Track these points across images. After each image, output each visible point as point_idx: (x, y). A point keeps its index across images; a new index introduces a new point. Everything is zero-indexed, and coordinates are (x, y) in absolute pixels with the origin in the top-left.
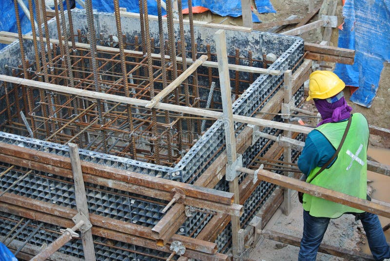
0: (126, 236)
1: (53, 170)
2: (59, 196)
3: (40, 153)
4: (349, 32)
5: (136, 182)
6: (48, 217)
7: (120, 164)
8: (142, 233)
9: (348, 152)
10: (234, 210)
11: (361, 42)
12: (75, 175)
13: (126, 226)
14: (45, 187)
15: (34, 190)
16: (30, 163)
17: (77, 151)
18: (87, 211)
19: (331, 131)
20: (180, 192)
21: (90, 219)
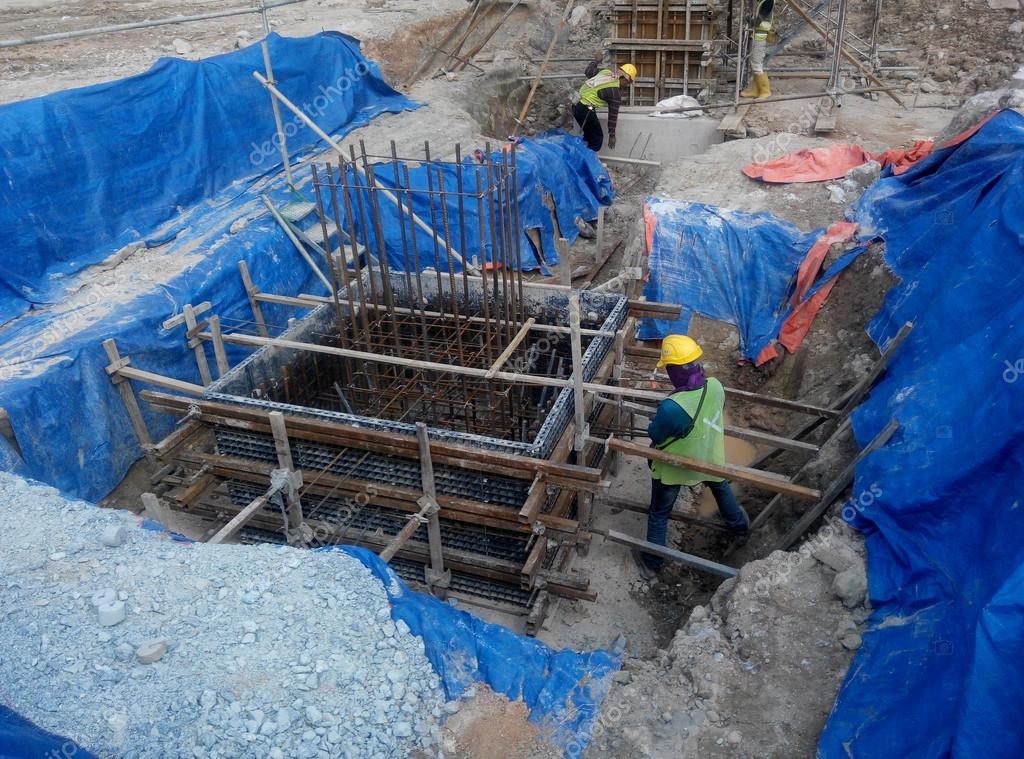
0: (478, 517)
1: (396, 451)
2: (399, 477)
3: (380, 434)
4: (656, 284)
5: (492, 460)
6: (387, 500)
7: (473, 442)
8: (495, 513)
9: (705, 420)
10: (602, 487)
11: (667, 293)
12: (423, 456)
13: (478, 506)
14: (382, 468)
15: (369, 472)
16: (367, 445)
17: (426, 431)
18: (434, 493)
19: (686, 400)
20: (543, 470)
21: (437, 501)
